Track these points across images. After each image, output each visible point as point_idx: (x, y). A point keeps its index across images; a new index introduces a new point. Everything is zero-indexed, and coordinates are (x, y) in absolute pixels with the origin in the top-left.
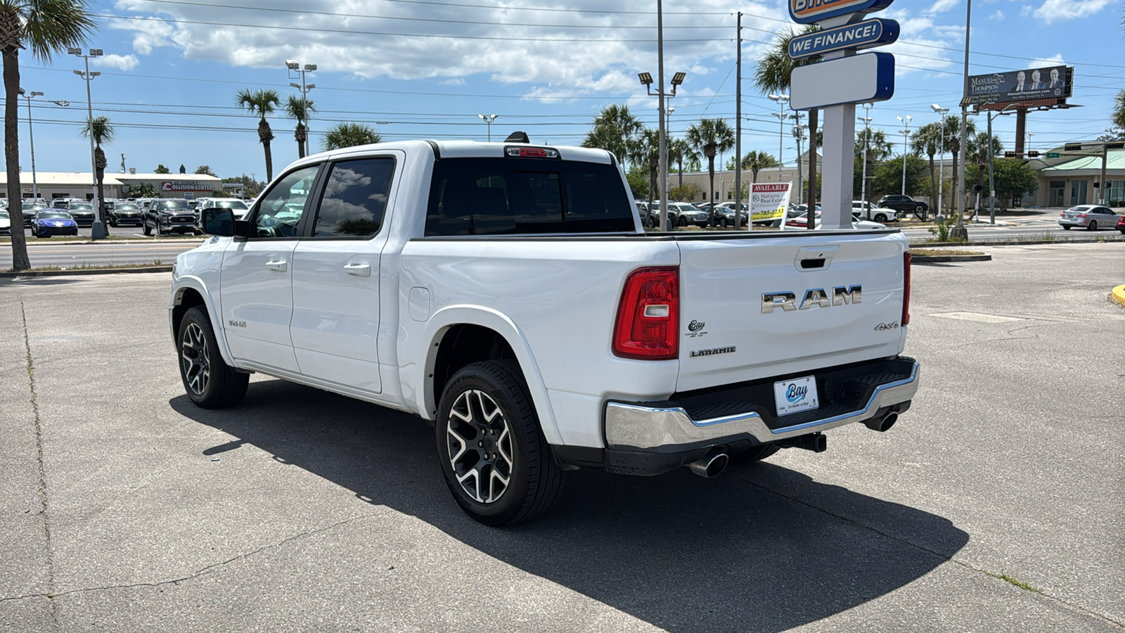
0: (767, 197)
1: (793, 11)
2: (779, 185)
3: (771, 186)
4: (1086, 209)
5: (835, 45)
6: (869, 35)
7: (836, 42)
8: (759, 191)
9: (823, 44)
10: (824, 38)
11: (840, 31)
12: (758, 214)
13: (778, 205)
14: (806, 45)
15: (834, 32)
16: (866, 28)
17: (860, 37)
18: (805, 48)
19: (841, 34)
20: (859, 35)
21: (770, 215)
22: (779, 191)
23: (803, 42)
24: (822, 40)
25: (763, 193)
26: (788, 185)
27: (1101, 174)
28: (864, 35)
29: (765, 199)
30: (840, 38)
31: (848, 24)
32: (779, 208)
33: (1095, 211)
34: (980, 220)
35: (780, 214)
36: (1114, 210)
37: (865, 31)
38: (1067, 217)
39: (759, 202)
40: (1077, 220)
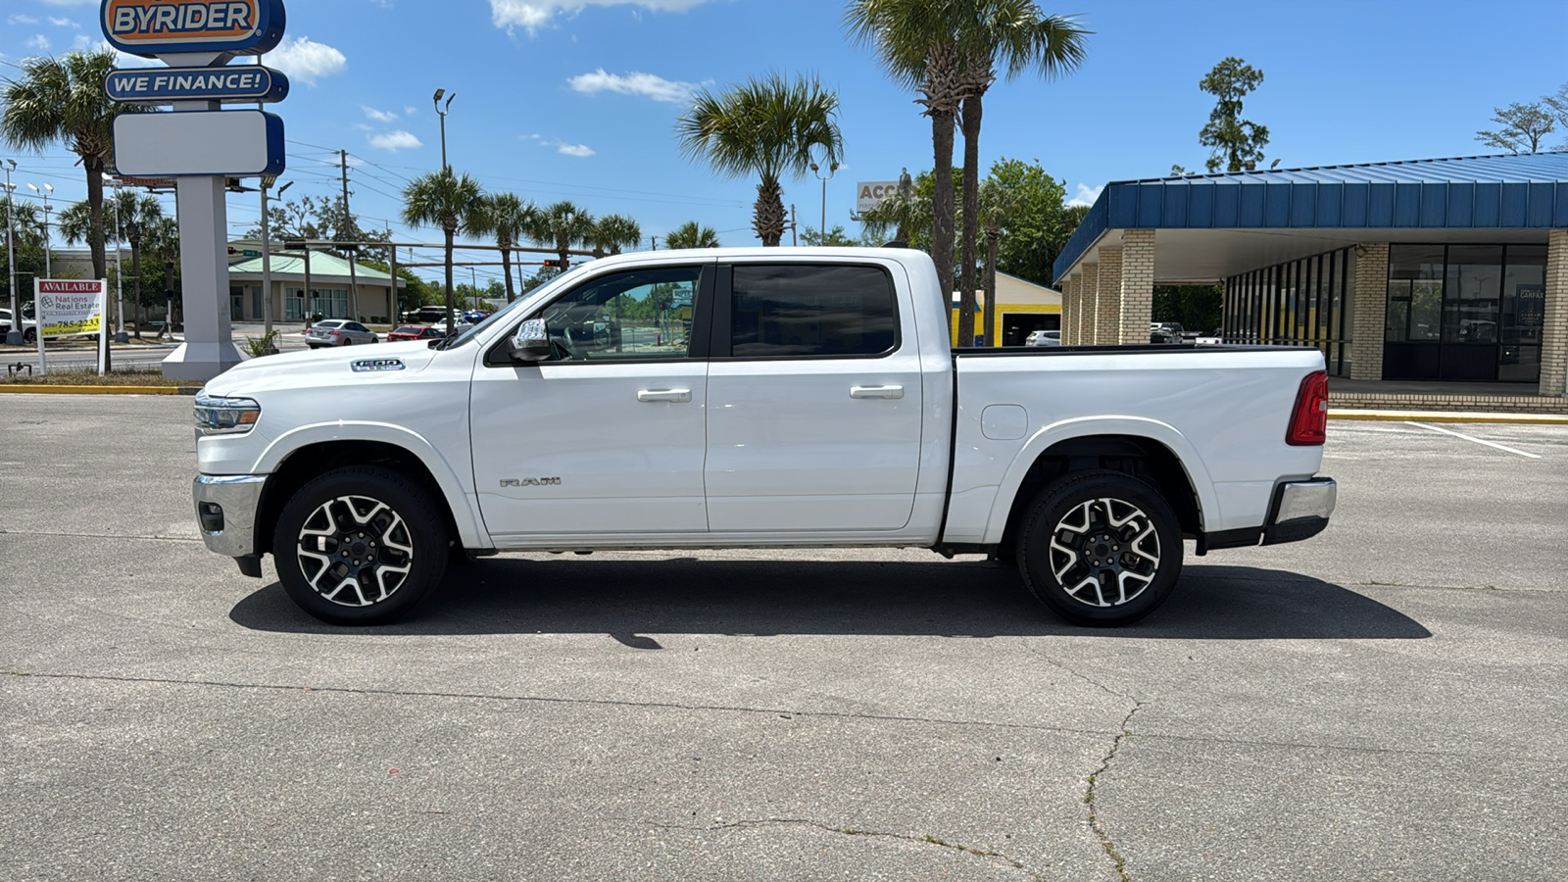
0: (65, 300)
1: (110, 32)
2: (85, 283)
3: (71, 285)
4: (338, 324)
5: (191, 91)
6: (249, 86)
7: (194, 87)
8: (51, 291)
9: (170, 88)
10: (172, 79)
11: (201, 73)
12: (53, 325)
13: (87, 313)
14: (139, 84)
15: (190, 74)
16: (243, 76)
17: (235, 86)
18: (138, 89)
19: (201, 78)
20: (232, 83)
21: (76, 328)
22: (85, 292)
23: (133, 80)
24: (168, 81)
25: (59, 295)
26: (100, 284)
27: (305, 280)
28: (242, 86)
29: (62, 303)
30: (200, 82)
31: (210, 66)
32: (90, 317)
33: (347, 326)
34: (175, 338)
35: (93, 327)
36: (364, 325)
37: (243, 80)
38: (315, 334)
39: (54, 308)
40: (329, 338)
